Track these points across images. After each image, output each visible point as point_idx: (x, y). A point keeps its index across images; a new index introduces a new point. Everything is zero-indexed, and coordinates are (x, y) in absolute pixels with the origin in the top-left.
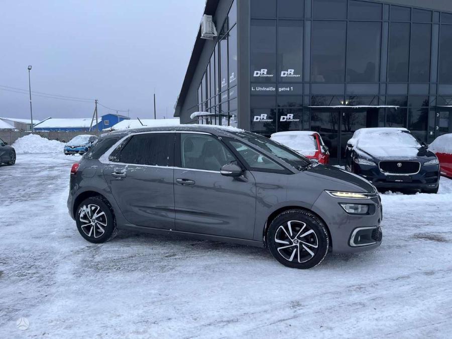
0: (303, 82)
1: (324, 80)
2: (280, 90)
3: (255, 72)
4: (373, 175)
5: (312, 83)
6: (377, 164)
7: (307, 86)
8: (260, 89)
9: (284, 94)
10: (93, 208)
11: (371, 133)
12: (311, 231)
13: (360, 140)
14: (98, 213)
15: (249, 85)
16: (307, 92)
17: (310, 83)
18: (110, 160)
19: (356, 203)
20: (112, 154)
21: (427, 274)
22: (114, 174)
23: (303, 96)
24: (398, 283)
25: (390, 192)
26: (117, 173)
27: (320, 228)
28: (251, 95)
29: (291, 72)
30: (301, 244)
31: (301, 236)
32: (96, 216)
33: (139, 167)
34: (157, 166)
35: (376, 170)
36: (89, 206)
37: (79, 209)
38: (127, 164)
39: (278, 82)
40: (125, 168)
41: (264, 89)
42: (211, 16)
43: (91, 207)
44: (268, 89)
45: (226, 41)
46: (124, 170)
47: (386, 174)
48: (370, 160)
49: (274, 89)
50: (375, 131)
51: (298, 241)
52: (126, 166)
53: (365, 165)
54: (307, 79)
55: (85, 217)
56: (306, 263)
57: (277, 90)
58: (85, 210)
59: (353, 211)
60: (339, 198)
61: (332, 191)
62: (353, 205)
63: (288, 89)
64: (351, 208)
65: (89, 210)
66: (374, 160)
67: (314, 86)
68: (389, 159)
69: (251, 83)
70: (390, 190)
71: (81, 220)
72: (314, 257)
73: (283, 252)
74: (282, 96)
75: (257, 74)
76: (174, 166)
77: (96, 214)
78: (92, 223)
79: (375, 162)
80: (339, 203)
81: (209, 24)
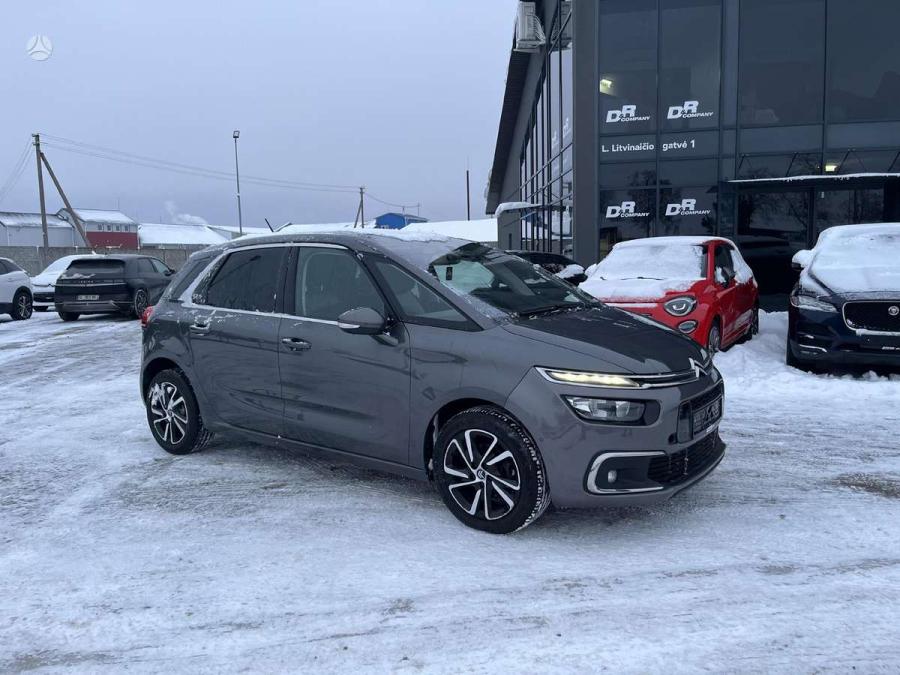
0: (721, 128)
1: (776, 119)
2: (666, 147)
3: (610, 113)
4: (828, 333)
5: (743, 127)
6: (839, 309)
7: (729, 135)
8: (620, 148)
9: (676, 157)
10: (169, 389)
11: (851, 235)
12: (507, 454)
13: (822, 253)
14: (175, 399)
15: (596, 141)
16: (729, 148)
17: (737, 128)
18: (194, 301)
19: (609, 397)
20: (198, 291)
21: (771, 570)
22: (194, 326)
23: (719, 158)
24: (671, 584)
25: (873, 374)
26: (199, 326)
27: (523, 448)
28: (601, 163)
29: (691, 107)
30: (489, 479)
31: (489, 464)
32: (172, 404)
33: (231, 313)
34: (257, 313)
35: (836, 321)
36: (163, 385)
37: (150, 390)
38: (215, 309)
39: (662, 130)
40: (212, 316)
41: (630, 148)
42: (533, 4)
43: (165, 388)
44: (638, 148)
45: (558, 53)
46: (208, 321)
47: (860, 332)
48: (823, 299)
49: (652, 147)
50: (862, 232)
51: (484, 474)
52: (214, 313)
53: (812, 311)
54: (730, 118)
55: (158, 406)
56: (500, 521)
57: (658, 147)
58: (158, 392)
59: (603, 414)
60: (565, 384)
61: (549, 368)
62: (604, 402)
63: (685, 145)
64: (601, 407)
65: (162, 393)
66: (834, 298)
67: (746, 134)
68: (868, 297)
69: (601, 136)
70: (874, 370)
71: (154, 411)
72: (513, 508)
73: (459, 493)
74: (670, 160)
75: (614, 116)
76: (283, 313)
77: (171, 401)
78: (168, 416)
79: (835, 305)
80: (564, 397)
81: (529, 20)
